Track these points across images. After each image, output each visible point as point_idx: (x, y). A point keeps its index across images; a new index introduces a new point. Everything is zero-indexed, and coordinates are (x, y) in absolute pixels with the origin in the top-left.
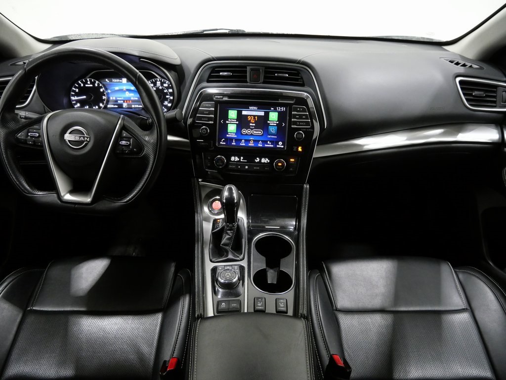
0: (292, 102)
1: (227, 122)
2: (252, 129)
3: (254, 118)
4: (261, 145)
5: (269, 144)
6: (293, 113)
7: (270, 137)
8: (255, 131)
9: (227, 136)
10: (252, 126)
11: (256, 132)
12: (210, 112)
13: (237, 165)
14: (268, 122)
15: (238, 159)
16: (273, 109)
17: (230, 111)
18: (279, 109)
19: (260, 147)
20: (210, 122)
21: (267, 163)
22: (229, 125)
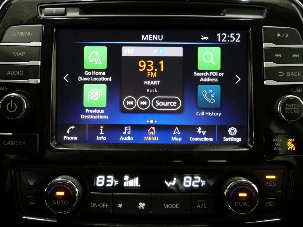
0: (260, 17)
1: (81, 79)
2: (151, 96)
3: (157, 66)
4: (179, 139)
5: (201, 136)
6: (264, 45)
7: (202, 114)
8: (160, 100)
9: (83, 117)
10: (152, 87)
11: (163, 104)
12: (29, 54)
13: (114, 201)
14: (196, 74)
15: (116, 182)
16: (205, 38)
17: (87, 49)
18: (223, 37)
19: (176, 145)
20: (32, 81)
21: (200, 189)
22: (86, 86)
